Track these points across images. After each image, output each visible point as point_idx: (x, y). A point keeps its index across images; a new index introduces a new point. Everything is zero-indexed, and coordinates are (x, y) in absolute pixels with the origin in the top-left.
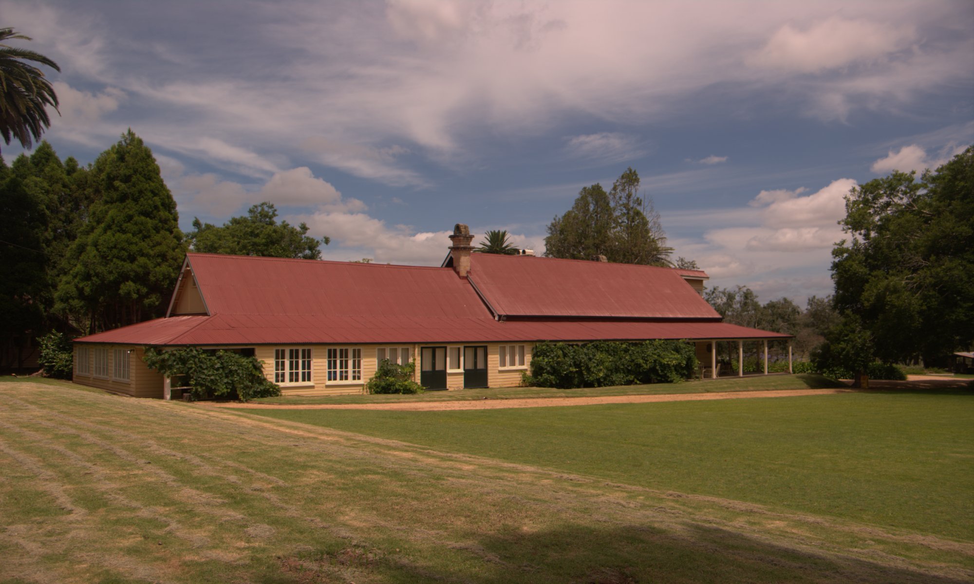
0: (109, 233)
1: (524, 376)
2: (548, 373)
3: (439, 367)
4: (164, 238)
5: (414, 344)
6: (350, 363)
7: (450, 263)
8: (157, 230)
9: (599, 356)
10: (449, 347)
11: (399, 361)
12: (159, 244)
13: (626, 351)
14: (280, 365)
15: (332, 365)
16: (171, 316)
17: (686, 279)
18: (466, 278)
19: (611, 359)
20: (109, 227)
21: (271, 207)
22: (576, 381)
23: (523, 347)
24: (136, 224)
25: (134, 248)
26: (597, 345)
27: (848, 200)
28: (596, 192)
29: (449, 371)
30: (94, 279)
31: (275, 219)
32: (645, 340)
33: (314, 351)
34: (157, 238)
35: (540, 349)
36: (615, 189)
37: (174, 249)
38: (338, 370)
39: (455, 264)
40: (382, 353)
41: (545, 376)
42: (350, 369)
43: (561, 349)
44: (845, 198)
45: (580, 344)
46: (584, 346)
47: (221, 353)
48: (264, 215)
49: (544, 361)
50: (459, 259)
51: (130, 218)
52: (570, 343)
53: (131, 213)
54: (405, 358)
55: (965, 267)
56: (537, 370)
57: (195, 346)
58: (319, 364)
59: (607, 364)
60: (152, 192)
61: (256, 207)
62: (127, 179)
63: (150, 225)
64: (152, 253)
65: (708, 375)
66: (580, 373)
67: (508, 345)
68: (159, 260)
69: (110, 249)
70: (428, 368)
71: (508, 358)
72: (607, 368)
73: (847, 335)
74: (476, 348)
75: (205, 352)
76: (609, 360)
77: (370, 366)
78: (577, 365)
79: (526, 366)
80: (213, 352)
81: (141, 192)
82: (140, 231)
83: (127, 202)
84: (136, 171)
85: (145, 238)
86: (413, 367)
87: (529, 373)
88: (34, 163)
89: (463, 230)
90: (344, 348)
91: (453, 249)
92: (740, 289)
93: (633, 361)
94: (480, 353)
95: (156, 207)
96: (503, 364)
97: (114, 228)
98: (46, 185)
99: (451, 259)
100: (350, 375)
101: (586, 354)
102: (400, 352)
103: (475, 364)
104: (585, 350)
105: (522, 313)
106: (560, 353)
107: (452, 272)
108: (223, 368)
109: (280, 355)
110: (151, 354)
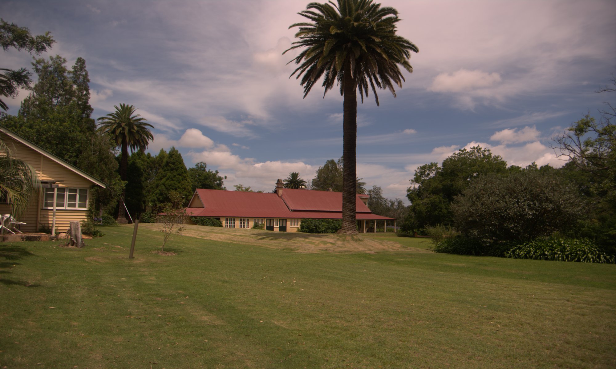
0: (168, 181)
1: (298, 229)
2: (306, 228)
3: (272, 225)
4: (185, 182)
5: (264, 218)
6: (246, 223)
7: (276, 192)
8: (183, 180)
9: (323, 223)
10: (275, 219)
11: (260, 223)
12: (184, 184)
13: (332, 222)
14: (227, 223)
15: (241, 223)
16: (189, 207)
17: (360, 198)
18: (281, 197)
19: (327, 225)
20: (168, 179)
21: (205, 164)
22: (315, 231)
23: (298, 220)
24: (177, 178)
25: (176, 186)
26: (322, 220)
27: (416, 171)
28: (332, 162)
29: (275, 226)
30: (164, 195)
31: (206, 169)
32: (339, 219)
33: (236, 219)
34: (183, 182)
35: (304, 221)
36: (339, 161)
37: (188, 186)
38: (242, 225)
39: (277, 192)
40: (255, 220)
41: (305, 229)
42: (246, 225)
43: (310, 221)
44: (415, 171)
45: (317, 219)
46: (318, 220)
47: (212, 219)
48: (202, 167)
49: (304, 224)
50: (279, 191)
51: (175, 176)
52: (313, 219)
53: (175, 174)
54: (262, 222)
55: (439, 198)
56: (302, 227)
57: (205, 216)
58: (237, 223)
59: (325, 226)
60: (181, 167)
61: (198, 163)
62: (173, 164)
63: (181, 179)
64: (181, 187)
65: (363, 232)
66: (316, 228)
67: (293, 219)
68: (184, 190)
69: (169, 186)
70: (268, 225)
71: (293, 223)
72: (325, 228)
73: (409, 219)
74: (283, 220)
75: (208, 218)
76: (326, 225)
77: (251, 224)
78: (315, 226)
79: (299, 226)
80: (209, 219)
81: (178, 168)
82: (178, 180)
83: (174, 171)
84: (177, 161)
85: (179, 182)
86: (264, 225)
87: (300, 228)
88: (137, 155)
89: (280, 181)
90: (244, 218)
91: (277, 187)
92: (397, 200)
93: (335, 226)
94: (284, 221)
95: (183, 173)
96: (291, 225)
97: (170, 179)
98: (142, 163)
99: (276, 190)
100: (246, 226)
101: (318, 223)
102: (260, 220)
103: (283, 224)
104: (318, 222)
105: (299, 209)
106: (310, 222)
107: (276, 195)
108: (212, 223)
109: (227, 220)
110: (193, 219)
